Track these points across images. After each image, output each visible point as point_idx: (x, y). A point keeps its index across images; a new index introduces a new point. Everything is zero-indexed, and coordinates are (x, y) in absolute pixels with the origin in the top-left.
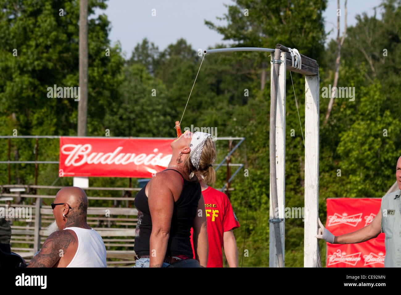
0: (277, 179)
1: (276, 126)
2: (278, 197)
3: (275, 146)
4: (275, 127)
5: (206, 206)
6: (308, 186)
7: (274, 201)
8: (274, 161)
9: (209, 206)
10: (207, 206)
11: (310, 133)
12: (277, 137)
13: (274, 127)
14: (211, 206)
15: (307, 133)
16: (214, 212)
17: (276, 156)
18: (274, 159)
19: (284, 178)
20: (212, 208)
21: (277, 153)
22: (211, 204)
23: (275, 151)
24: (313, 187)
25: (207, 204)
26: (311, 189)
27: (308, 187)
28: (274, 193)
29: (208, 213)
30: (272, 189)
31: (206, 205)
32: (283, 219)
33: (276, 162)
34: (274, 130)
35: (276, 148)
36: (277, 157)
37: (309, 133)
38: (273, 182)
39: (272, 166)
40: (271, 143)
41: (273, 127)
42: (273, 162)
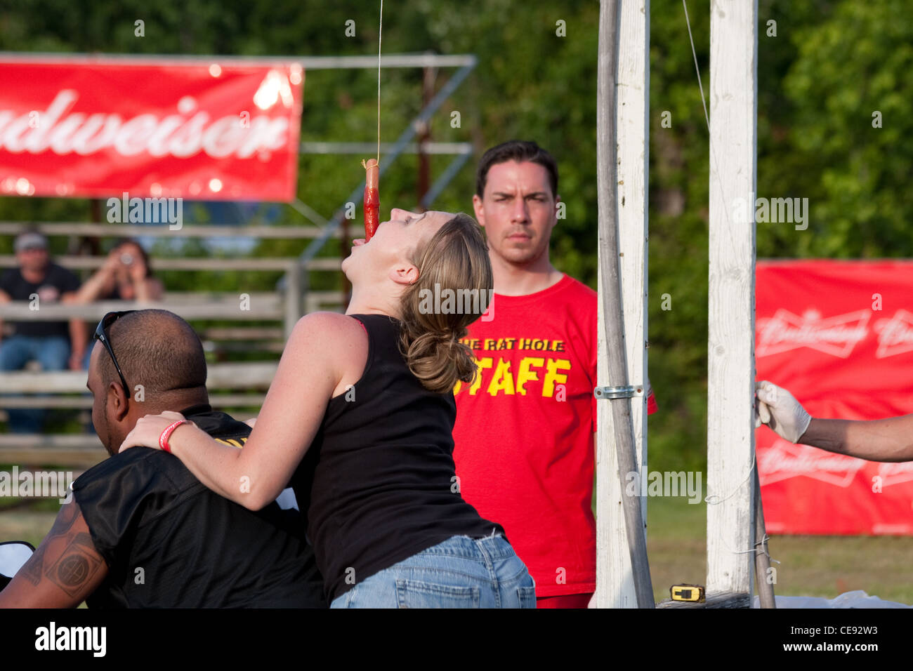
0: (621, 255)
1: (620, 81)
2: (625, 313)
3: (613, 146)
4: (616, 85)
5: (530, 345)
6: (720, 272)
7: (612, 328)
8: (612, 195)
9: (539, 346)
10: (533, 348)
11: (727, 96)
12: (622, 119)
13: (612, 85)
14: (545, 348)
15: (716, 96)
16: (552, 366)
17: (619, 180)
18: (611, 191)
19: (645, 252)
20: (548, 355)
21: (621, 170)
22: (546, 342)
23: (614, 163)
24: (736, 274)
25: (535, 341)
26: (730, 280)
27: (720, 276)
28: (611, 302)
29: (532, 368)
30: (604, 289)
31: (531, 342)
32: (640, 386)
33: (620, 201)
34: (612, 94)
35: (620, 154)
36: (622, 183)
37: (724, 97)
38: (608, 267)
39: (604, 215)
40: (601, 136)
41: (609, 85)
42: (609, 200)
